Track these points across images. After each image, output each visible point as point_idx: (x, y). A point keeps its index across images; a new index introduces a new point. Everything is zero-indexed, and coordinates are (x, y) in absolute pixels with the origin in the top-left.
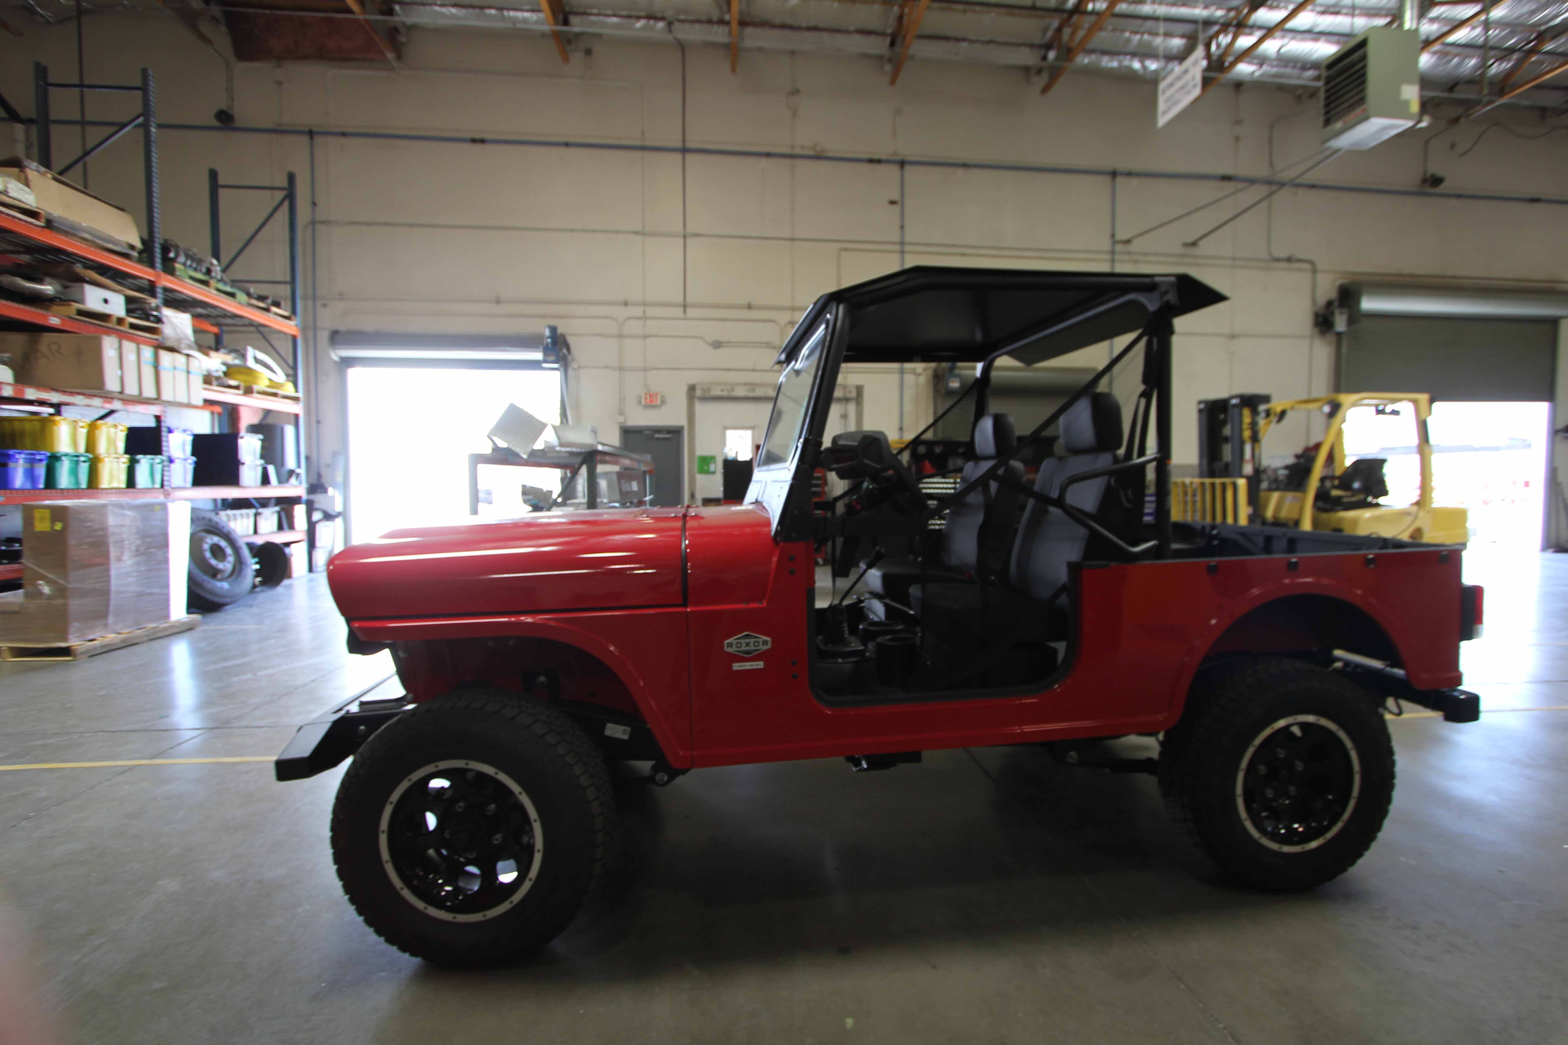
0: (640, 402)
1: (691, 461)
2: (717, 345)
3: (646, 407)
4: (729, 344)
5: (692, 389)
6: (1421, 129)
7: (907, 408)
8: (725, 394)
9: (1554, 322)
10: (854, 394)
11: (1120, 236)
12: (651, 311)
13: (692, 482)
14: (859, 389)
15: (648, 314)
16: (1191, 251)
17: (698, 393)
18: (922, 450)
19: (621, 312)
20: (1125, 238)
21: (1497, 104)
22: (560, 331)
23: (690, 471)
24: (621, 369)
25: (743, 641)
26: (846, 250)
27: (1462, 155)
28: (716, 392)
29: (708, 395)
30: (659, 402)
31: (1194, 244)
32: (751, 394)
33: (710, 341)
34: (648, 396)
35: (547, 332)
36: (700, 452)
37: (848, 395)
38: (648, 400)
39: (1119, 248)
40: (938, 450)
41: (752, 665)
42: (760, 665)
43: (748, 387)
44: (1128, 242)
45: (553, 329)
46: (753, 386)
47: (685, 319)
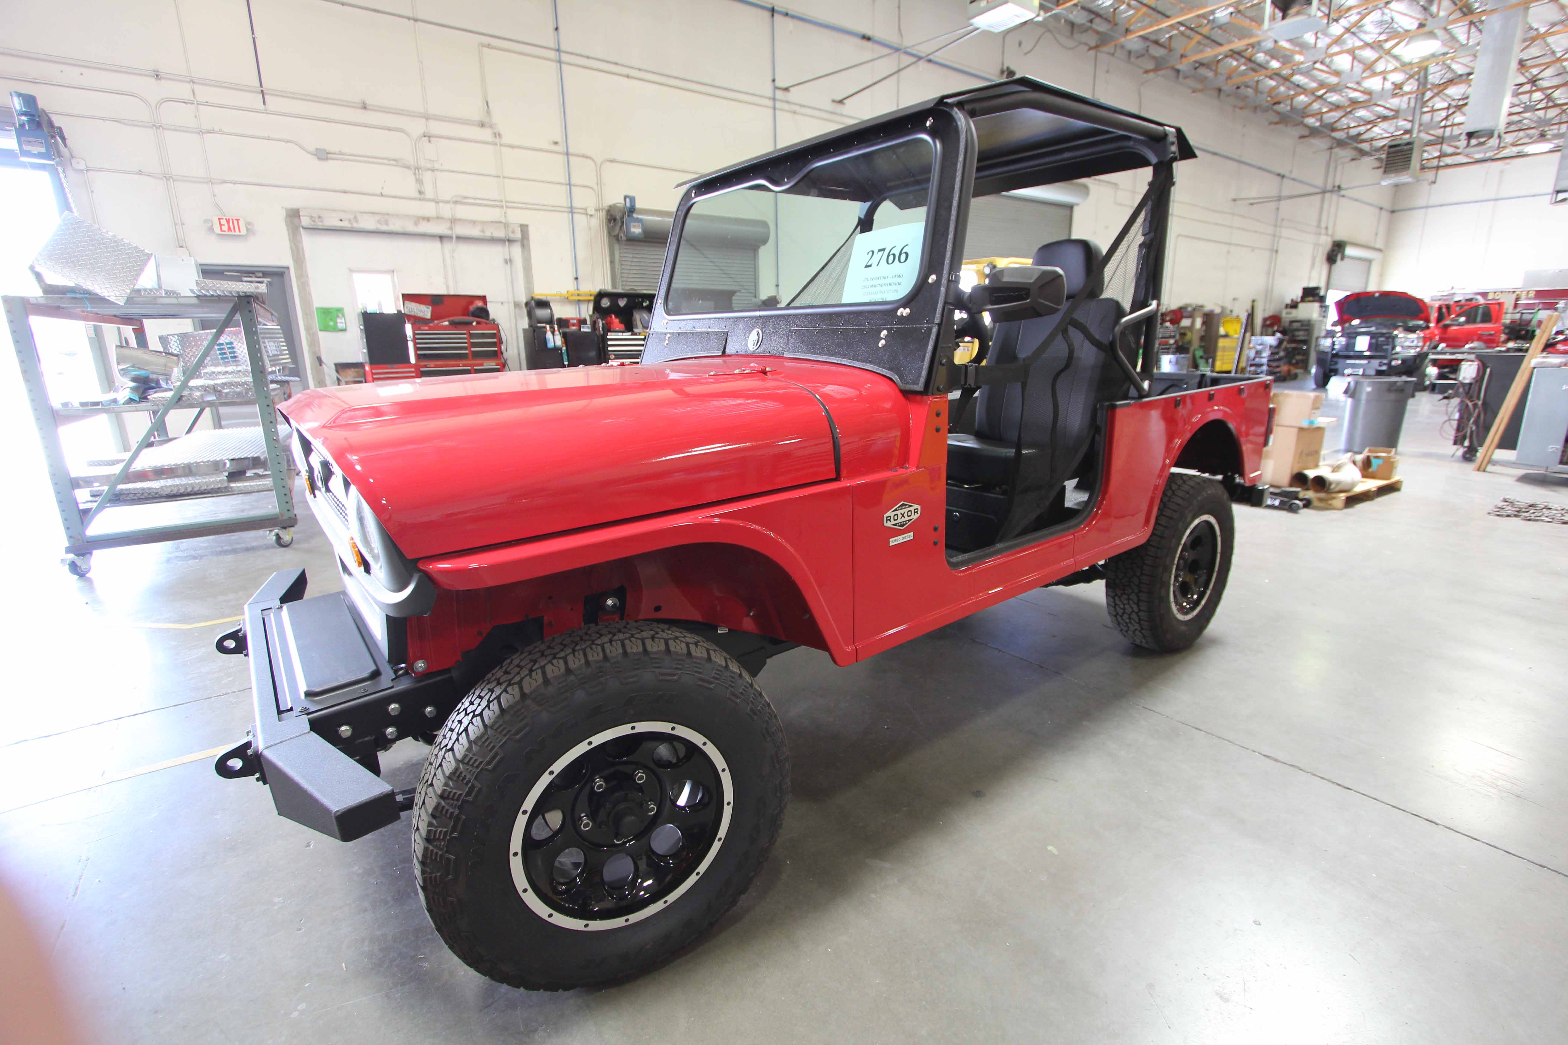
0: (211, 229)
1: (307, 314)
2: (322, 155)
3: (221, 236)
4: (339, 155)
5: (293, 215)
6: (1037, 22)
7: (581, 254)
8: (345, 224)
9: (1070, 207)
10: (518, 235)
11: (780, 83)
12: (204, 93)
13: (314, 343)
14: (524, 228)
15: (201, 98)
16: (839, 108)
17: (305, 221)
18: (605, 303)
19: (153, 90)
20: (785, 85)
21: (1054, 12)
22: (42, 104)
23: (308, 329)
24: (168, 177)
25: (898, 512)
26: (489, 46)
27: (1026, 54)
28: (332, 221)
29: (319, 224)
30: (244, 231)
31: (841, 102)
32: (384, 228)
33: (312, 149)
34: (224, 222)
35: (17, 104)
36: (318, 302)
37: (512, 236)
38: (225, 228)
39: (779, 94)
40: (622, 303)
41: (905, 538)
42: (909, 536)
43: (377, 217)
44: (786, 89)
45: (30, 101)
46: (385, 216)
47: (266, 112)
